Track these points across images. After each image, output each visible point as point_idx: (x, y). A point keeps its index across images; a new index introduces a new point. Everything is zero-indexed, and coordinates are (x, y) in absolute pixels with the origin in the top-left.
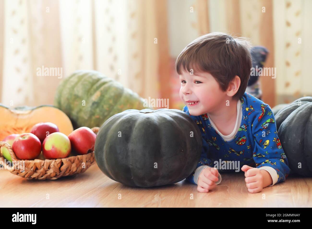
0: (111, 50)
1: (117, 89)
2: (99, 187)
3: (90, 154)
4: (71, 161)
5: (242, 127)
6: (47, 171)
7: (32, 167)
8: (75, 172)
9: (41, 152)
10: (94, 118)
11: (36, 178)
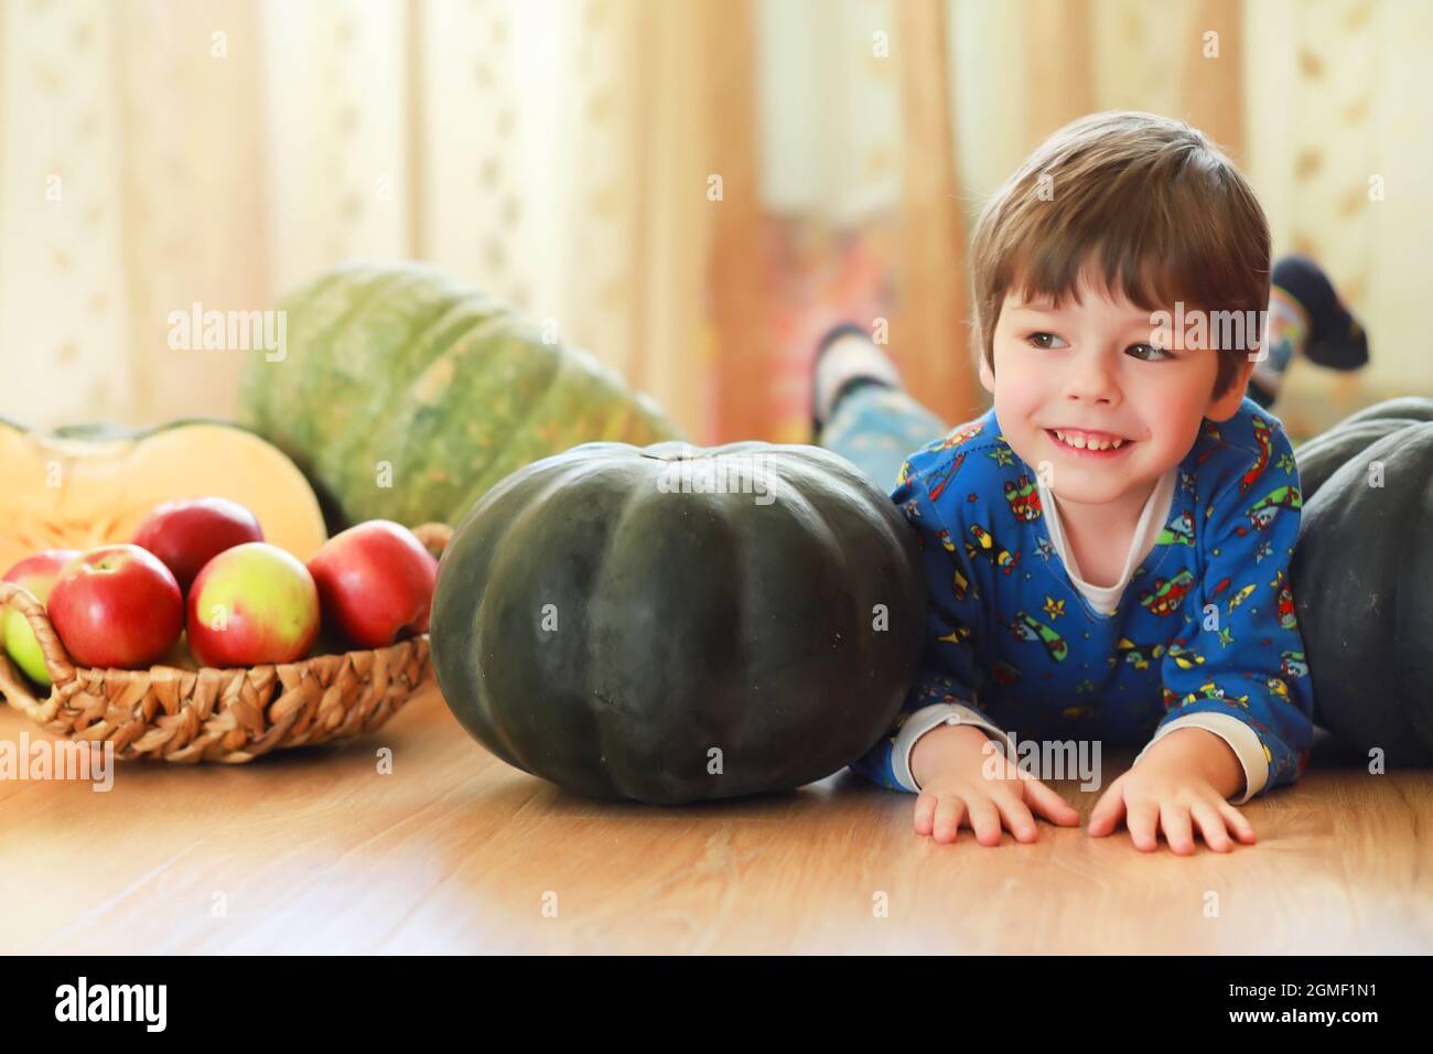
0: (490, 173)
1: (532, 347)
2: (447, 796)
3: (406, 645)
4: (318, 678)
5: (1177, 525)
6: (207, 720)
7: (138, 703)
8: (333, 728)
9: (180, 634)
10: (421, 481)
11: (157, 755)
